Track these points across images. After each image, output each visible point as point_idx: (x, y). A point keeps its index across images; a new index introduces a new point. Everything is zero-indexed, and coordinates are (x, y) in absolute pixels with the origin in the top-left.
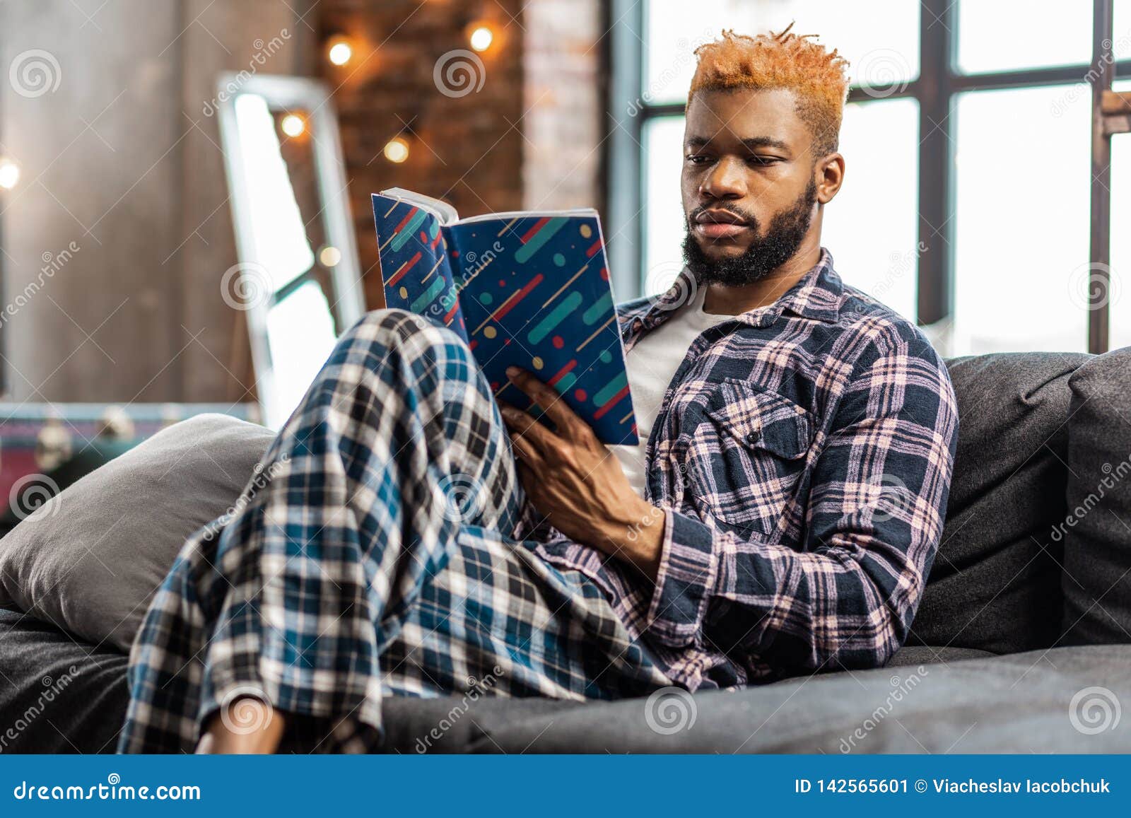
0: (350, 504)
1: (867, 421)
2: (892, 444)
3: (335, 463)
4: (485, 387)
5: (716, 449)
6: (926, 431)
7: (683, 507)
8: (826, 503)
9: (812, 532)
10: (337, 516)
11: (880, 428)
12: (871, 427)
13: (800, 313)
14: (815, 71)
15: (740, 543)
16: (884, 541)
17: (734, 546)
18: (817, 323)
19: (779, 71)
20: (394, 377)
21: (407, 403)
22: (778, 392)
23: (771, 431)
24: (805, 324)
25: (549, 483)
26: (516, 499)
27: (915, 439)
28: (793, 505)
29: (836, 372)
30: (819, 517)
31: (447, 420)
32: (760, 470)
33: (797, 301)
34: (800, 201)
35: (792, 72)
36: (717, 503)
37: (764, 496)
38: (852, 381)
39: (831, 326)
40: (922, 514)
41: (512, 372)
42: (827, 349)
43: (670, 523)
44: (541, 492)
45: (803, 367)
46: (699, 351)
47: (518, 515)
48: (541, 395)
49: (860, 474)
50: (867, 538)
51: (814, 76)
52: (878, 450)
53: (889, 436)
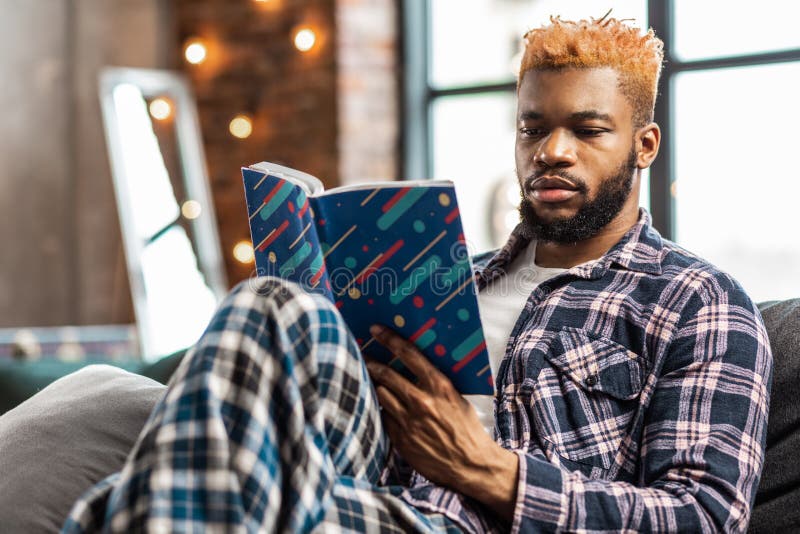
0: (233, 467)
1: (695, 365)
2: (718, 385)
3: (218, 429)
4: (354, 348)
5: (558, 392)
6: (747, 372)
7: (530, 446)
8: (660, 441)
9: (648, 467)
10: (221, 480)
11: (707, 371)
12: (699, 370)
13: (627, 266)
14: (633, 50)
15: (587, 482)
16: (716, 475)
17: (582, 485)
18: (643, 275)
19: (601, 51)
20: (271, 344)
21: (284, 367)
22: (611, 339)
23: (607, 374)
24: (632, 276)
25: (413, 432)
26: (383, 448)
27: (738, 380)
28: (629, 441)
29: (665, 320)
30: (653, 454)
31: (321, 380)
32: (597, 410)
33: (623, 255)
34: (623, 167)
35: (614, 52)
36: (561, 442)
37: (602, 434)
38: (679, 328)
39: (655, 278)
40: (748, 449)
41: (375, 329)
42: (654, 298)
43: (524, 466)
44: (405, 440)
45: (634, 316)
46: (536, 301)
47: (384, 462)
48: (404, 351)
49: (690, 414)
50: (700, 473)
51: (633, 55)
52: (705, 391)
53: (715, 378)
